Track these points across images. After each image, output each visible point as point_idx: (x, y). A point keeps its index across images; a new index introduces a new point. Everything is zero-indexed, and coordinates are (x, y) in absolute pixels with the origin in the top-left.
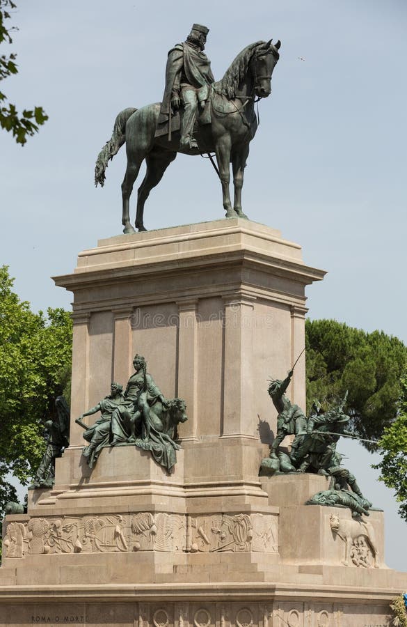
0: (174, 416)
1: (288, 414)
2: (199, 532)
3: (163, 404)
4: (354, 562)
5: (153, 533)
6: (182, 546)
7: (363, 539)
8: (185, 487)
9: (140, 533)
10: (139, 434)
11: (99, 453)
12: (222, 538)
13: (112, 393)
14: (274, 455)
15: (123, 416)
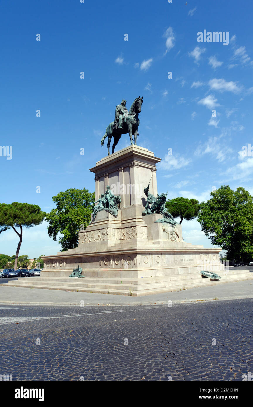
0: (117, 201)
1: (149, 197)
2: (123, 234)
3: (114, 198)
4: (171, 240)
5: (108, 234)
6: (119, 238)
7: (174, 233)
8: (121, 221)
9: (104, 235)
10: (108, 207)
11: (97, 213)
12: (129, 235)
13: (101, 196)
14: (146, 209)
15: (103, 202)
